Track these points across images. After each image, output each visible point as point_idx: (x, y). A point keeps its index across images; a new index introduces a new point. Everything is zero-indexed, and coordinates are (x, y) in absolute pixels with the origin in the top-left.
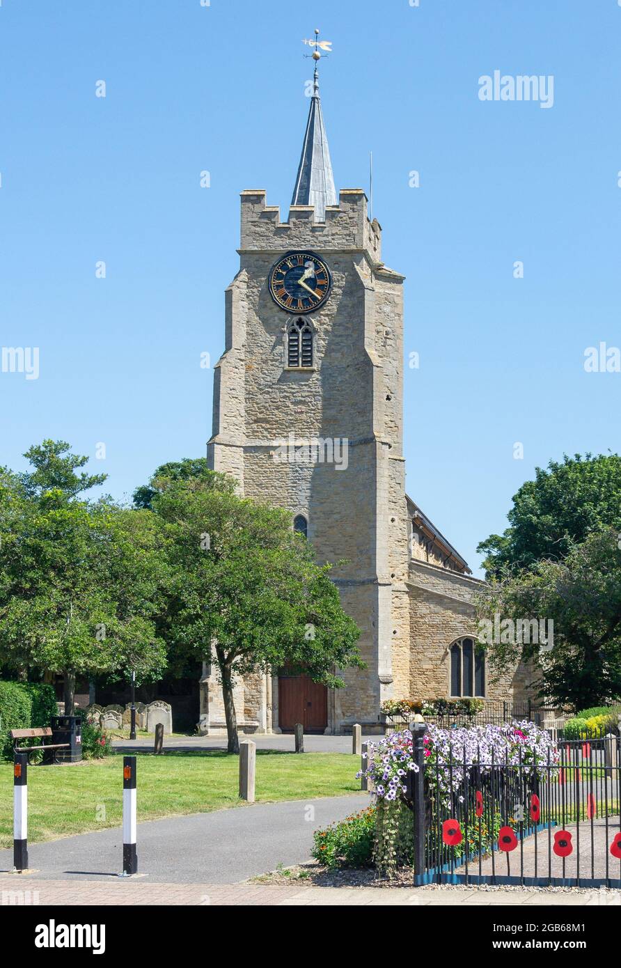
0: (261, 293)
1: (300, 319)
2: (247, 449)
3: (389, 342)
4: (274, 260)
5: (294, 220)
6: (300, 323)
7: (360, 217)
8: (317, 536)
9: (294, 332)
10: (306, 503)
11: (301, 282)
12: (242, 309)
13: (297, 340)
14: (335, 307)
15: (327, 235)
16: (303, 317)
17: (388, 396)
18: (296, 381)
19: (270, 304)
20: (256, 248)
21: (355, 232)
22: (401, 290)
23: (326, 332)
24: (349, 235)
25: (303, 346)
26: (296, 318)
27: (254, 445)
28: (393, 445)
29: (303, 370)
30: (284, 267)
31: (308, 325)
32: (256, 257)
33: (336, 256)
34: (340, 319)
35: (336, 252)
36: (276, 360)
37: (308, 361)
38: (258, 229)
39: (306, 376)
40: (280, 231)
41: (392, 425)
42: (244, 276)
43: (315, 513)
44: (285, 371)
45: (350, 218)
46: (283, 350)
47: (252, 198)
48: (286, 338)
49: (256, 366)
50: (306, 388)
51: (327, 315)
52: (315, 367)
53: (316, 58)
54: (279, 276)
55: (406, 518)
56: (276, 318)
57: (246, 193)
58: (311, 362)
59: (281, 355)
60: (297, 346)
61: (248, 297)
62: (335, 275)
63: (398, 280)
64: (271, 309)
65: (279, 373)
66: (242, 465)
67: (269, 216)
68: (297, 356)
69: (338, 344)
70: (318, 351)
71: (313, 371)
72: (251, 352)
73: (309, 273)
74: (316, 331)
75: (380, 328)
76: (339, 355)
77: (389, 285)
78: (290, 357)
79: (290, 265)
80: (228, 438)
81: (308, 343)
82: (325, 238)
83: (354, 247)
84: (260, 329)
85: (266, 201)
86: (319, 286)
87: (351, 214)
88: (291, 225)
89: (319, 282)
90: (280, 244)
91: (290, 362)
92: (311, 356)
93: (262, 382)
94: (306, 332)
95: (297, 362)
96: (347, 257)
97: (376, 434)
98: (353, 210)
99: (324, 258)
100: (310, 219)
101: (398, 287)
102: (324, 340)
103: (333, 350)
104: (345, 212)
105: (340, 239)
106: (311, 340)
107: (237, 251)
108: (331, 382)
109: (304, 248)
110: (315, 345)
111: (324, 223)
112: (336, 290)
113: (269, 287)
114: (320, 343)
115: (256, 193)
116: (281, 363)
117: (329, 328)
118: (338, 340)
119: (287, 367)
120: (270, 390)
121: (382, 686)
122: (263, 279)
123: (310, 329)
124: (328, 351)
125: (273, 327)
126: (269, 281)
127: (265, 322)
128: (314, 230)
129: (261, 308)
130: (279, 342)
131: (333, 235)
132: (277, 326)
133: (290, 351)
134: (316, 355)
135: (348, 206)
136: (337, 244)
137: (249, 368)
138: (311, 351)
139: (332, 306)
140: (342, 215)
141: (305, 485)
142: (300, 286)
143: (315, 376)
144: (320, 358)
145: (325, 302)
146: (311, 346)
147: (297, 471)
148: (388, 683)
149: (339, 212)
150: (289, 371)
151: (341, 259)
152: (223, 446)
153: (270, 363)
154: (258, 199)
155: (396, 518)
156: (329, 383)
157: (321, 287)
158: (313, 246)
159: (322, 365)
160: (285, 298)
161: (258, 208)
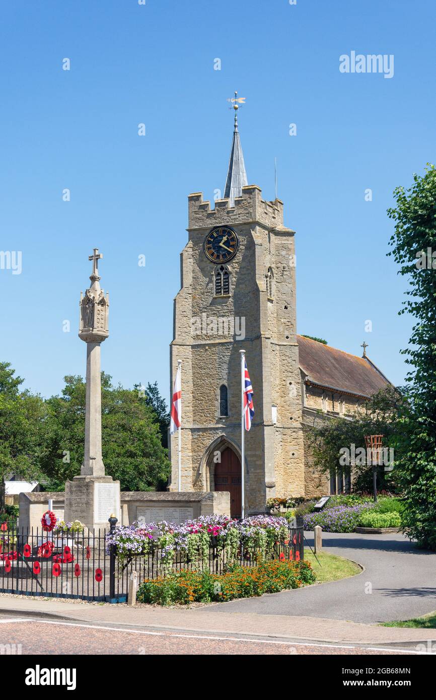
0: (200, 253)
1: (222, 266)
2: (193, 347)
3: (285, 273)
4: (207, 233)
5: (217, 208)
6: (222, 269)
7: (254, 201)
8: (233, 397)
9: (219, 274)
10: (225, 377)
11: (221, 244)
12: (190, 264)
13: (220, 279)
14: (241, 257)
15: (236, 215)
16: (223, 265)
17: (285, 306)
18: (220, 304)
19: (205, 259)
20: (197, 227)
21: (251, 211)
22: (293, 241)
23: (236, 272)
24: (248, 213)
25: (224, 282)
26: (219, 266)
27: (197, 344)
28: (290, 336)
29: (224, 297)
30: (212, 236)
31: (226, 269)
32: (197, 232)
33: (241, 227)
34: (244, 264)
35: (241, 224)
36: (209, 292)
37: (227, 291)
38: (198, 216)
39: (226, 300)
40: (210, 216)
41: (289, 324)
42: (191, 244)
43: (232, 383)
44: (214, 298)
45: (248, 203)
46: (213, 285)
47: (194, 198)
48: (214, 279)
49: (198, 296)
50: (225, 308)
51: (237, 263)
52: (230, 295)
53: (236, 109)
54: (209, 242)
55: (300, 381)
56: (209, 267)
57: (191, 195)
58: (228, 291)
59: (211, 289)
60: (221, 282)
61: (193, 256)
62: (241, 238)
63: (291, 234)
64: (206, 262)
65: (210, 300)
66: (190, 356)
67: (204, 207)
68: (221, 289)
69: (242, 279)
70: (232, 285)
71: (229, 297)
72: (195, 289)
73: (225, 239)
74: (231, 273)
75: (279, 265)
76: (244, 286)
77: (284, 238)
78: (217, 289)
79: (215, 235)
80: (181, 341)
81: (227, 280)
82: (235, 217)
83: (251, 220)
84: (200, 275)
85: (202, 199)
86: (231, 246)
87: (249, 201)
88: (216, 211)
89: (231, 243)
90: (210, 223)
91: (217, 293)
92: (228, 288)
93: (201, 306)
94: (226, 274)
95: (221, 292)
96: (247, 227)
97: (262, 333)
98: (250, 198)
99: (234, 228)
100: (226, 206)
101: (291, 238)
102: (235, 278)
103: (241, 284)
104: (245, 200)
105: (243, 216)
106: (228, 278)
107: (187, 230)
108: (239, 302)
109: (223, 224)
110: (230, 281)
111: (234, 208)
112: (241, 247)
113: (204, 249)
114: (233, 279)
115: (196, 195)
116: (212, 293)
117: (238, 270)
118: (243, 277)
119: (215, 296)
120: (206, 310)
121: (267, 489)
122: (201, 245)
123: (228, 272)
124: (238, 284)
125: (207, 273)
126: (204, 246)
127: (202, 270)
128: (228, 212)
129: (200, 262)
130: (211, 281)
131: (239, 214)
132: (209, 272)
133: (217, 286)
134: (231, 287)
135: (247, 196)
136: (241, 219)
137: (194, 298)
138: (228, 285)
139: (239, 257)
140: (244, 202)
141: (225, 366)
142: (221, 247)
143: (231, 299)
144: (233, 289)
145: (235, 255)
146: (228, 282)
147: (221, 358)
148: (272, 487)
149: (242, 200)
150: (216, 298)
151: (244, 228)
152: (178, 346)
153: (206, 294)
154: (197, 198)
155: (292, 382)
156: (238, 304)
157: (233, 246)
158: (228, 222)
159: (234, 293)
160: (212, 255)
161: (197, 203)
